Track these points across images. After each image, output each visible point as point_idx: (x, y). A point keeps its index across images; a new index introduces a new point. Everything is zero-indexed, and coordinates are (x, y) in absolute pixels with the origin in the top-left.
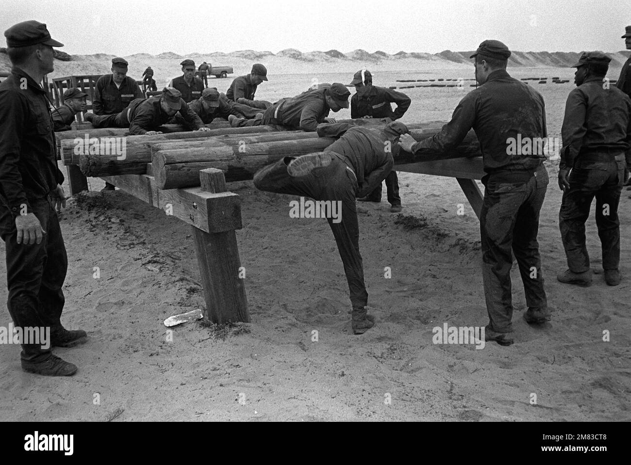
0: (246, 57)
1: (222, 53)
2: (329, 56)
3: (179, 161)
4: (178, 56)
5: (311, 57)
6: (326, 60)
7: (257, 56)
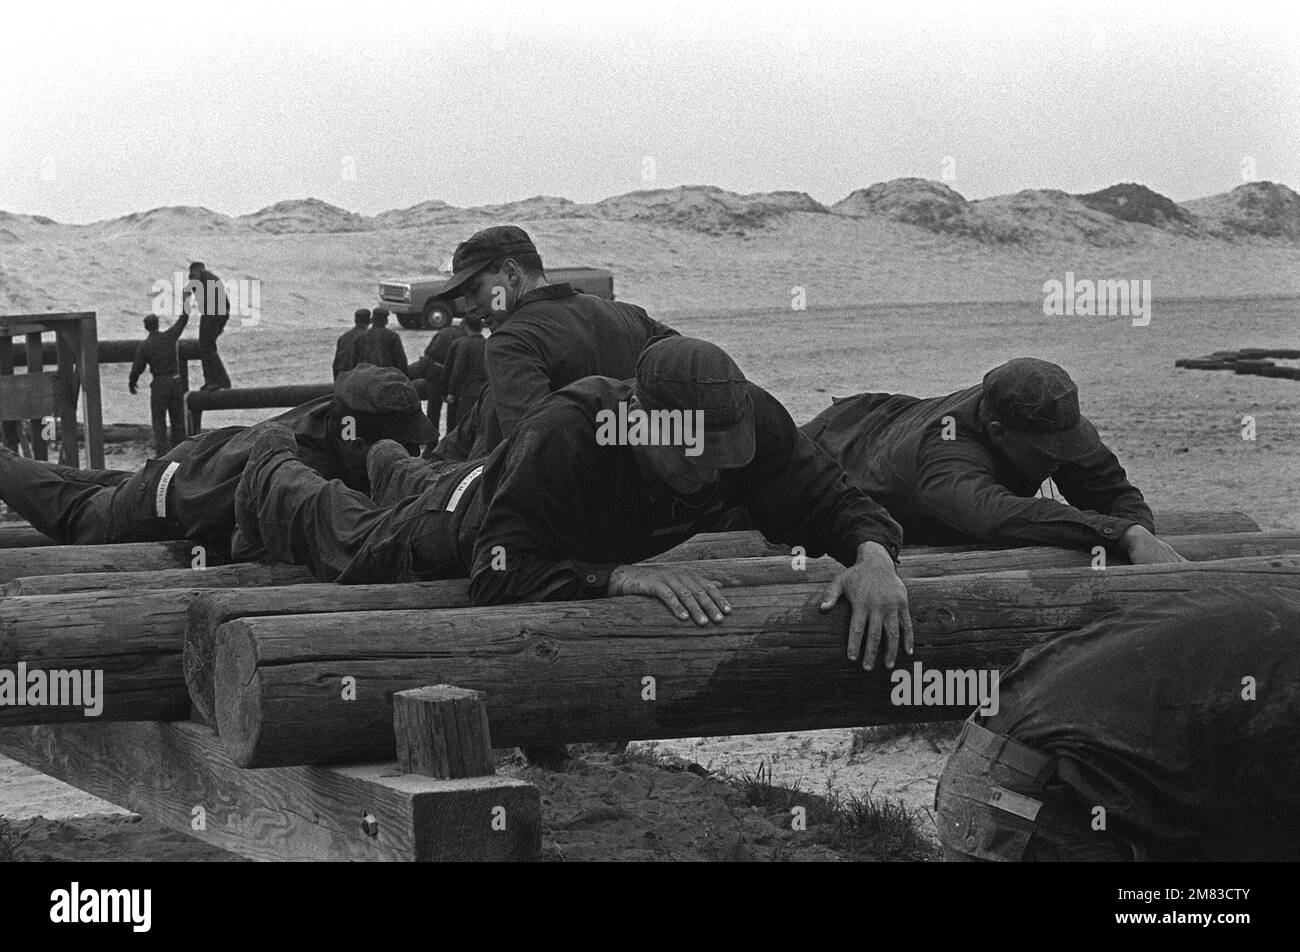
0: (680, 220)
1: (563, 202)
2: (1103, 216)
3: (311, 652)
4: (348, 217)
5: (1012, 221)
6: (1089, 234)
7: (737, 217)
